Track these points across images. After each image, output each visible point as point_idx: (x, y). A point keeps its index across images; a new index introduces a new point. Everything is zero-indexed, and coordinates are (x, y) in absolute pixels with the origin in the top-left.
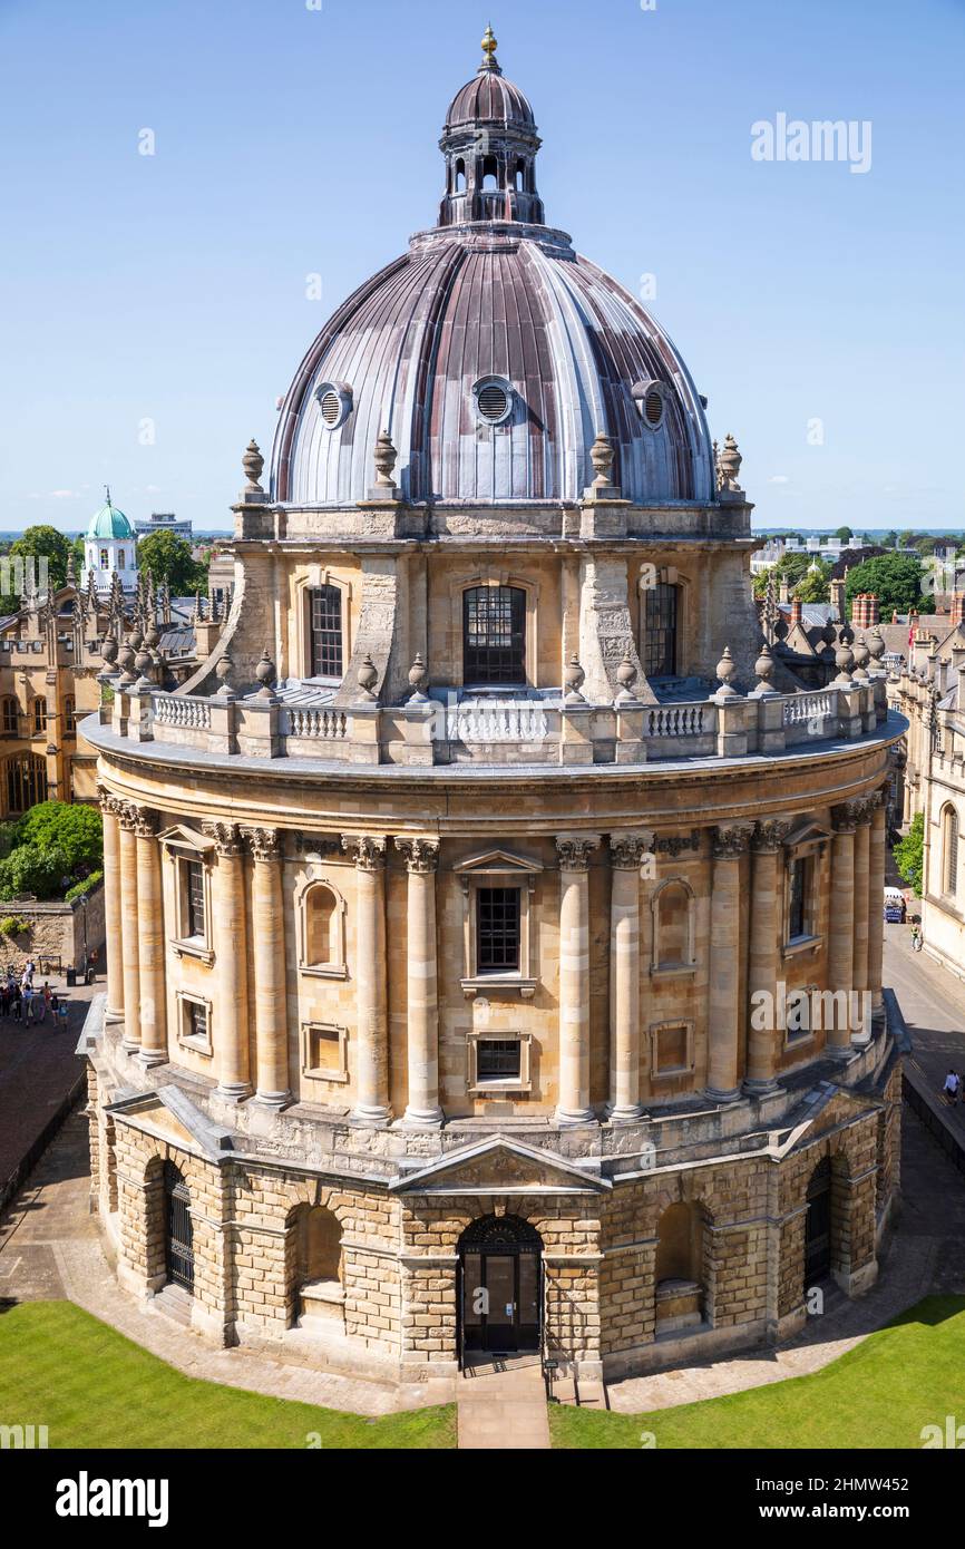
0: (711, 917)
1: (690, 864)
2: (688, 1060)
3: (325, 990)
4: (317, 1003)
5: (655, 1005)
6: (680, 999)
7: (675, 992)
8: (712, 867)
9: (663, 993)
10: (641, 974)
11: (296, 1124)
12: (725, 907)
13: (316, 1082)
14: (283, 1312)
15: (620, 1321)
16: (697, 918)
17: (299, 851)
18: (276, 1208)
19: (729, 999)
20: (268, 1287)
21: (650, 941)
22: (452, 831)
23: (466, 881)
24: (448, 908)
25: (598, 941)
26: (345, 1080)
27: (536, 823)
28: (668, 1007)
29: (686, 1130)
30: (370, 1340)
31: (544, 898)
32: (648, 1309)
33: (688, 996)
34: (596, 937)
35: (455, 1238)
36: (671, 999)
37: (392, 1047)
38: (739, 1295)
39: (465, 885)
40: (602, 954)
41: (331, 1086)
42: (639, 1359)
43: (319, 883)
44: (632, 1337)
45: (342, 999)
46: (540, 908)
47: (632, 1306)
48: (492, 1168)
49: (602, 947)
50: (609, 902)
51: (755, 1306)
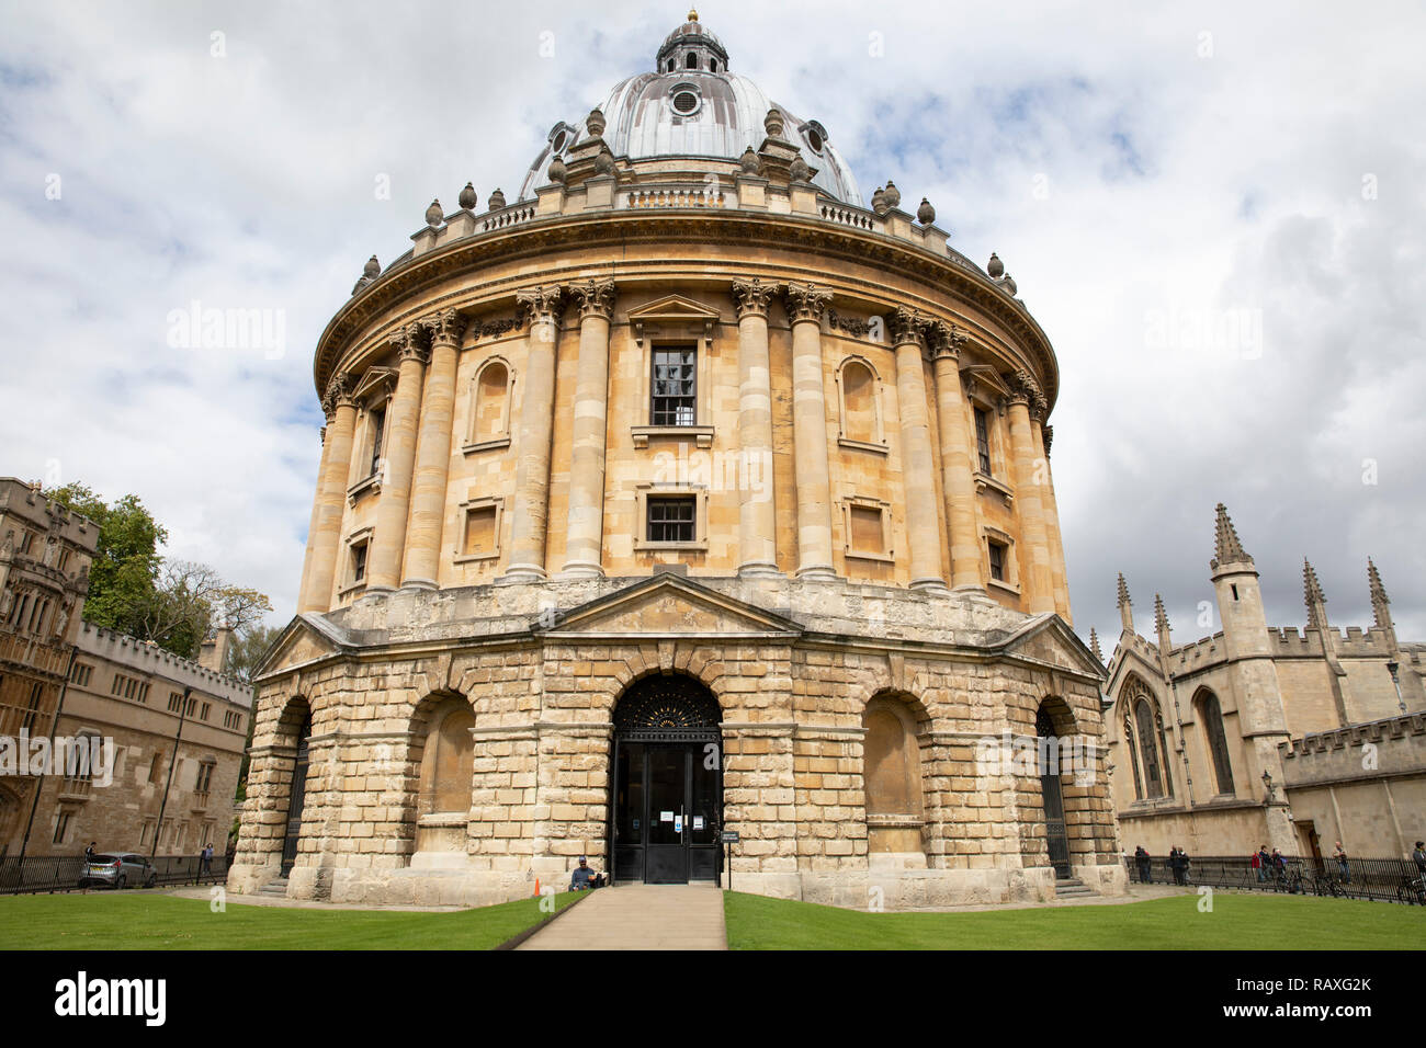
0: (900, 402)
1: (872, 349)
2: (886, 545)
3: (486, 465)
4: (476, 481)
5: (846, 476)
6: (873, 478)
7: (866, 469)
8: (896, 356)
9: (853, 466)
10: (827, 441)
11: (437, 598)
12: (912, 387)
13: (467, 566)
14: (394, 845)
15: (822, 829)
16: (883, 403)
17: (477, 339)
18: (402, 707)
19: (924, 478)
20: (379, 813)
21: (837, 410)
22: (626, 274)
23: (641, 328)
24: (620, 361)
25: (780, 399)
26: (497, 555)
27: (711, 264)
28: (857, 480)
29: (889, 602)
30: (495, 859)
31: (722, 350)
32: (856, 821)
33: (882, 477)
34: (778, 394)
35: (609, 700)
36: (864, 476)
37: (554, 510)
38: (972, 829)
39: (637, 333)
40: (786, 412)
41: (482, 567)
42: (849, 890)
43: (492, 361)
44: (840, 856)
45: (503, 469)
46: (718, 360)
47: (836, 813)
48: (658, 611)
49: (785, 405)
50: (790, 363)
51: (993, 850)
